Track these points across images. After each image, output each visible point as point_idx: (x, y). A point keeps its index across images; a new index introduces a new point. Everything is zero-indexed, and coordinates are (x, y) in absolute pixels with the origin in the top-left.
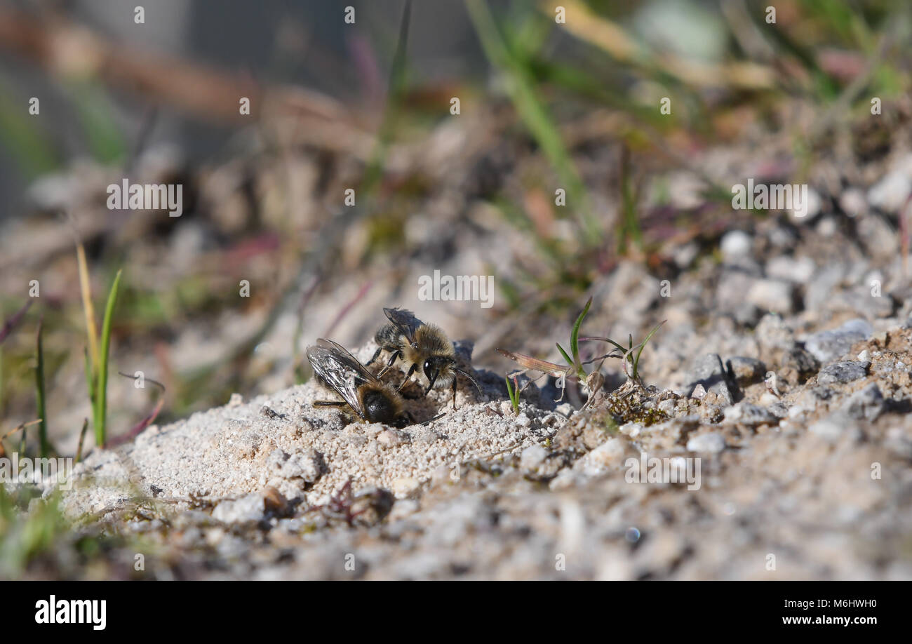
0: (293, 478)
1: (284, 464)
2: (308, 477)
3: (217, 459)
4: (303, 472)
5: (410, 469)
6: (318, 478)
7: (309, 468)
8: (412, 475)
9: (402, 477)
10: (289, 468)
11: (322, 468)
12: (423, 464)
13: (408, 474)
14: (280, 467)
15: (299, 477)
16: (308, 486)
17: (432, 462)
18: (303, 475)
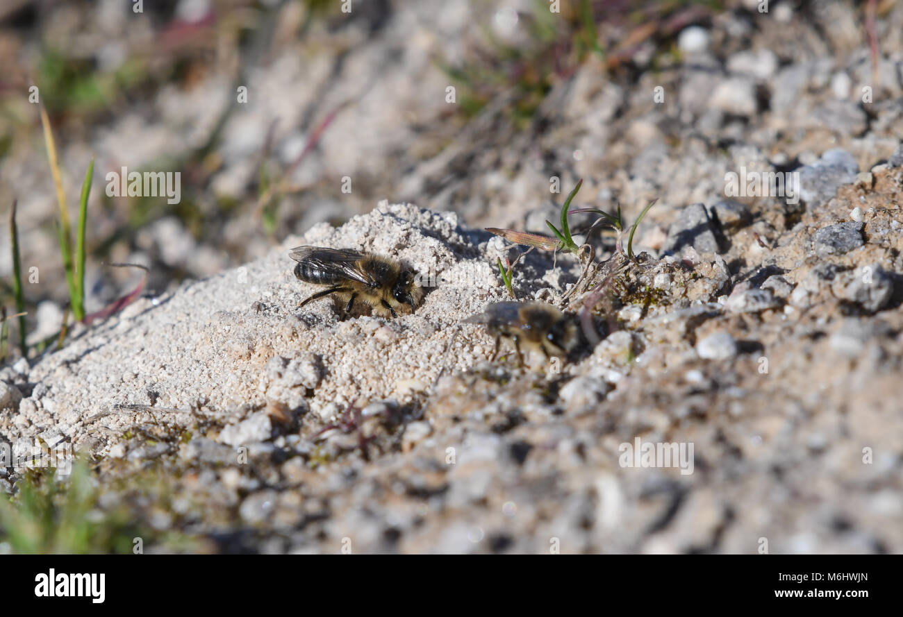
0: (295, 386)
1: (285, 372)
2: (309, 384)
3: (211, 357)
4: (304, 379)
5: (411, 369)
6: (319, 384)
7: (310, 375)
8: (414, 376)
9: (404, 378)
10: (290, 377)
11: (322, 372)
12: (424, 363)
13: (410, 375)
14: (280, 375)
15: (301, 385)
16: (309, 393)
17: (433, 359)
18: (305, 383)
